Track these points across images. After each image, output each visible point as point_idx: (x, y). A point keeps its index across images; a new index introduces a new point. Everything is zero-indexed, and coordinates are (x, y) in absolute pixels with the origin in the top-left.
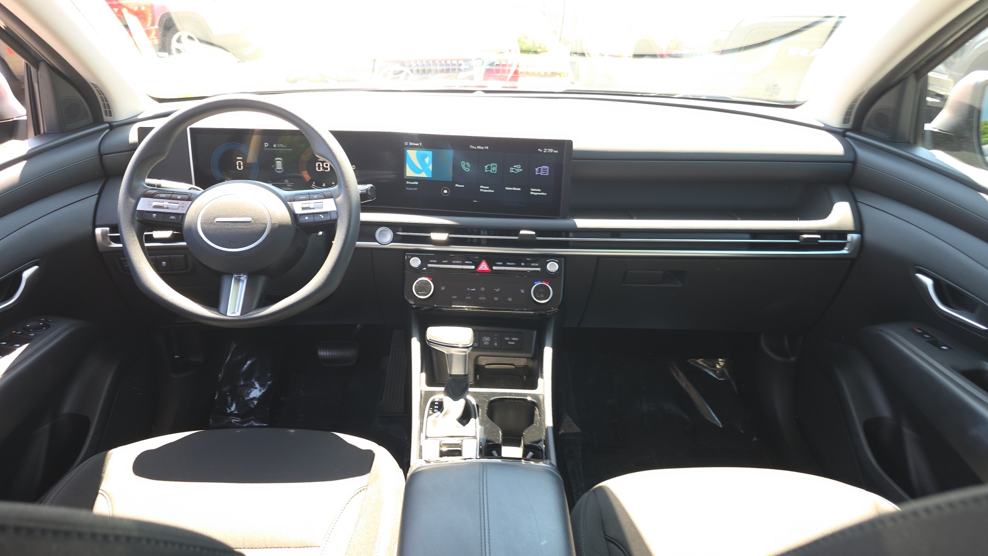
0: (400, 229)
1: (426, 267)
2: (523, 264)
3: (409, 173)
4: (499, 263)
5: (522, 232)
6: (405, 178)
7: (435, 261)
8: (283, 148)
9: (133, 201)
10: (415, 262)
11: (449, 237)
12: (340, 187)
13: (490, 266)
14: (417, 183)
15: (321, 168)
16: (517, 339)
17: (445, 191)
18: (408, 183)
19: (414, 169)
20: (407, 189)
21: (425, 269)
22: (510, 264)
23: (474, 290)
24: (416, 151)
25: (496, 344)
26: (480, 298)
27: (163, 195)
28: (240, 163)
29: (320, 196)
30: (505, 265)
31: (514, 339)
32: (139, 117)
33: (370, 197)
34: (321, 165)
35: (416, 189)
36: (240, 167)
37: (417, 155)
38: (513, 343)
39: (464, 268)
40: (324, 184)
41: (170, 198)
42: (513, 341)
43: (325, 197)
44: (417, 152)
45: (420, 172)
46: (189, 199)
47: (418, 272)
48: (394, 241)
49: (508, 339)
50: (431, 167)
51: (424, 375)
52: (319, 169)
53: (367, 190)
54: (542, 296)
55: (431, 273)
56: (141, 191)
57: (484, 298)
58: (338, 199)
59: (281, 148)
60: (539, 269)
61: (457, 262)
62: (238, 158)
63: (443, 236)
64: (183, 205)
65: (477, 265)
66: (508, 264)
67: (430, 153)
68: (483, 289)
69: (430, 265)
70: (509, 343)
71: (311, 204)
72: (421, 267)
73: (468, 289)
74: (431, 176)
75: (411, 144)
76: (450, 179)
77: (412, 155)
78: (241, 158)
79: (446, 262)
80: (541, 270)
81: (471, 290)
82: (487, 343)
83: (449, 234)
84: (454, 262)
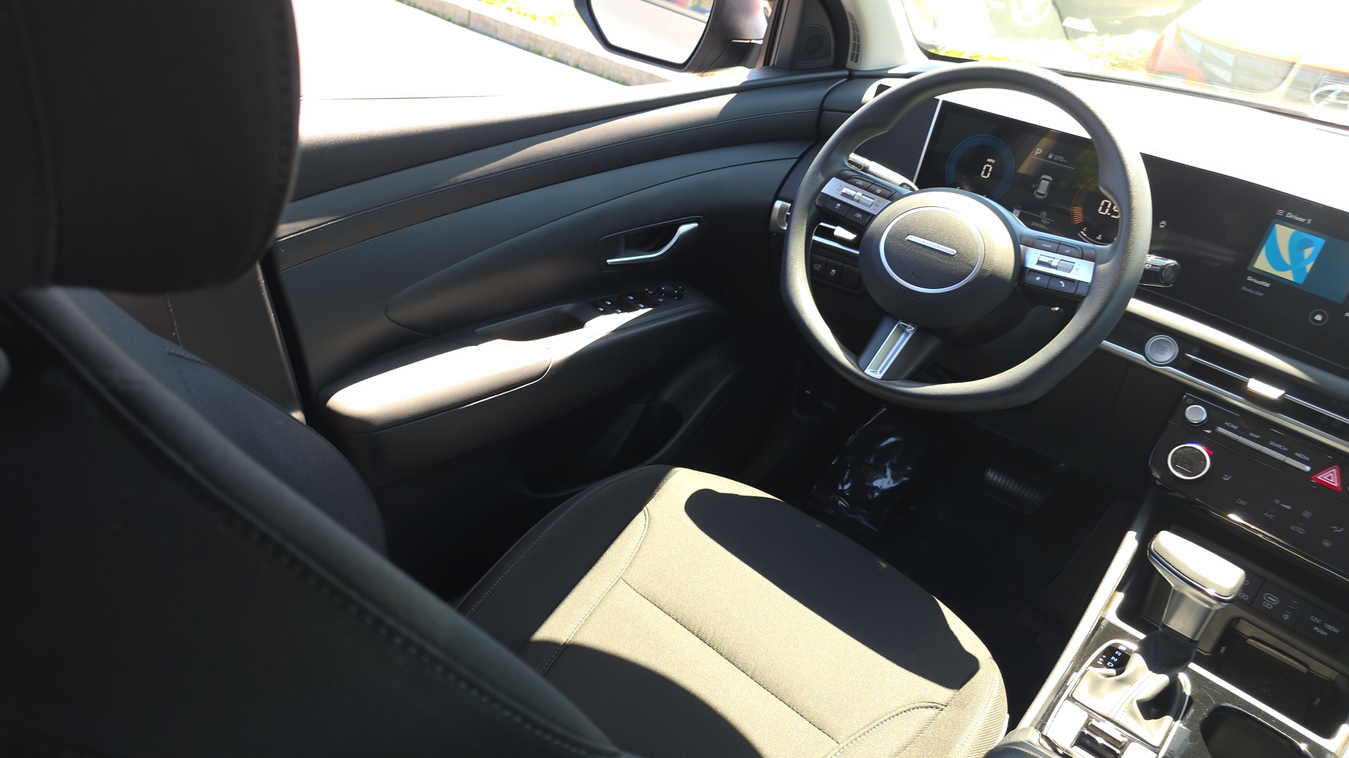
0: (1196, 350)
1: (1213, 429)
3: (1262, 263)
6: (1249, 269)
7: (1235, 427)
8: (1062, 163)
9: (822, 179)
10: (1196, 414)
11: (1282, 397)
12: (1114, 250)
14: (1267, 285)
15: (1107, 210)
16: (1336, 631)
17: (1319, 318)
18: (1250, 279)
19: (1275, 259)
20: (1244, 288)
21: (1209, 432)
23: (1289, 507)
24: (1293, 230)
25: (1286, 617)
26: (1293, 528)
27: (861, 183)
28: (988, 168)
29: (1075, 252)
31: (1329, 627)
32: (890, 72)
33: (1163, 280)
34: (1109, 206)
35: (1261, 294)
36: (985, 174)
37: (1293, 238)
38: (1325, 634)
39: (1287, 462)
40: (1100, 236)
41: (867, 189)
42: (1326, 630)
43: (1082, 257)
44: (1293, 235)
45: (1284, 267)
46: (889, 198)
47: (1194, 432)
48: (1173, 364)
49: (1316, 620)
50: (1309, 267)
51: (1120, 596)
52: (1103, 210)
53: (1163, 268)
55: (1216, 444)
56: (837, 168)
57: (1300, 531)
58: (1102, 267)
59: (1058, 162)
61: (1280, 446)
62: (989, 160)
63: (1273, 393)
64: (878, 203)
65: (1318, 467)
67: (1319, 242)
68: (1307, 514)
69: (1220, 430)
70: (1316, 628)
71: (1056, 259)
72: (1202, 425)
73: (1277, 501)
74: (1301, 281)
75: (1290, 215)
76: (1340, 300)
77: (1283, 234)
78: (993, 161)
79: (1257, 437)
81: (1282, 505)
82: (1269, 606)
83: (1286, 393)
84: (1272, 443)
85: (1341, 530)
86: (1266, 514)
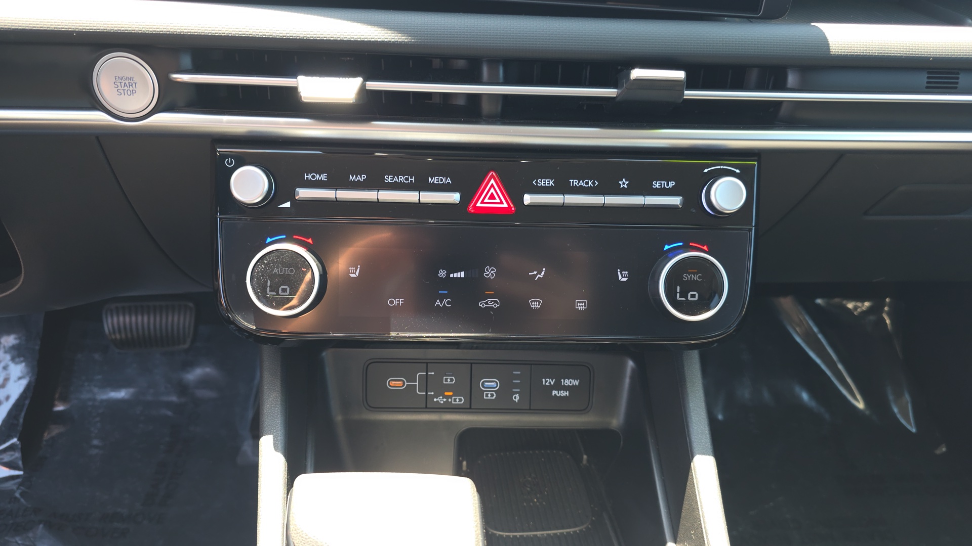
0: (183, 62)
1: (291, 197)
2: (624, 183)
4: (542, 183)
5: (637, 73)
7: (323, 177)
10: (249, 184)
11: (363, 91)
13: (514, 193)
16: (576, 383)
21: (287, 205)
22: (582, 184)
23: (462, 275)
25: (516, 398)
26: (482, 304)
30: (562, 188)
31: (567, 382)
38: (566, 393)
39: (423, 200)
42: (565, 388)
47: (264, 219)
48: (164, 105)
49: (549, 382)
54: (693, 296)
55: (307, 223)
57: (494, 304)
60: (676, 201)
61: (402, 179)
63: (344, 89)
65: (470, 191)
66: (575, 182)
68: (490, 273)
69: (304, 193)
70: (554, 392)
72: (271, 199)
73: (442, 274)
79: (362, 178)
80: (684, 203)
81: (451, 276)
82: (492, 395)
83: (366, 80)
84: (389, 179)
85: (543, 274)
86: (438, 303)
